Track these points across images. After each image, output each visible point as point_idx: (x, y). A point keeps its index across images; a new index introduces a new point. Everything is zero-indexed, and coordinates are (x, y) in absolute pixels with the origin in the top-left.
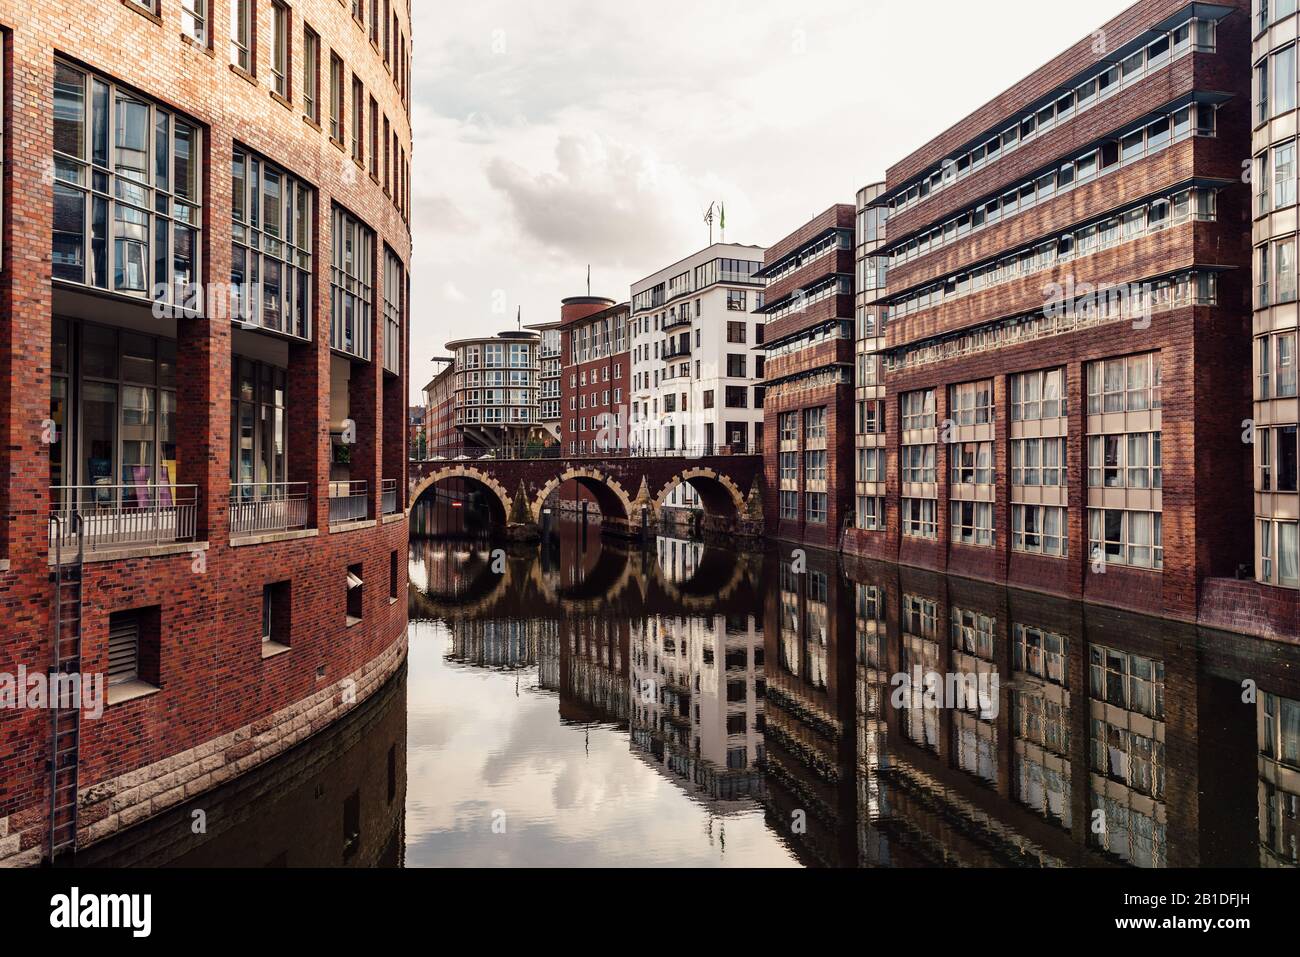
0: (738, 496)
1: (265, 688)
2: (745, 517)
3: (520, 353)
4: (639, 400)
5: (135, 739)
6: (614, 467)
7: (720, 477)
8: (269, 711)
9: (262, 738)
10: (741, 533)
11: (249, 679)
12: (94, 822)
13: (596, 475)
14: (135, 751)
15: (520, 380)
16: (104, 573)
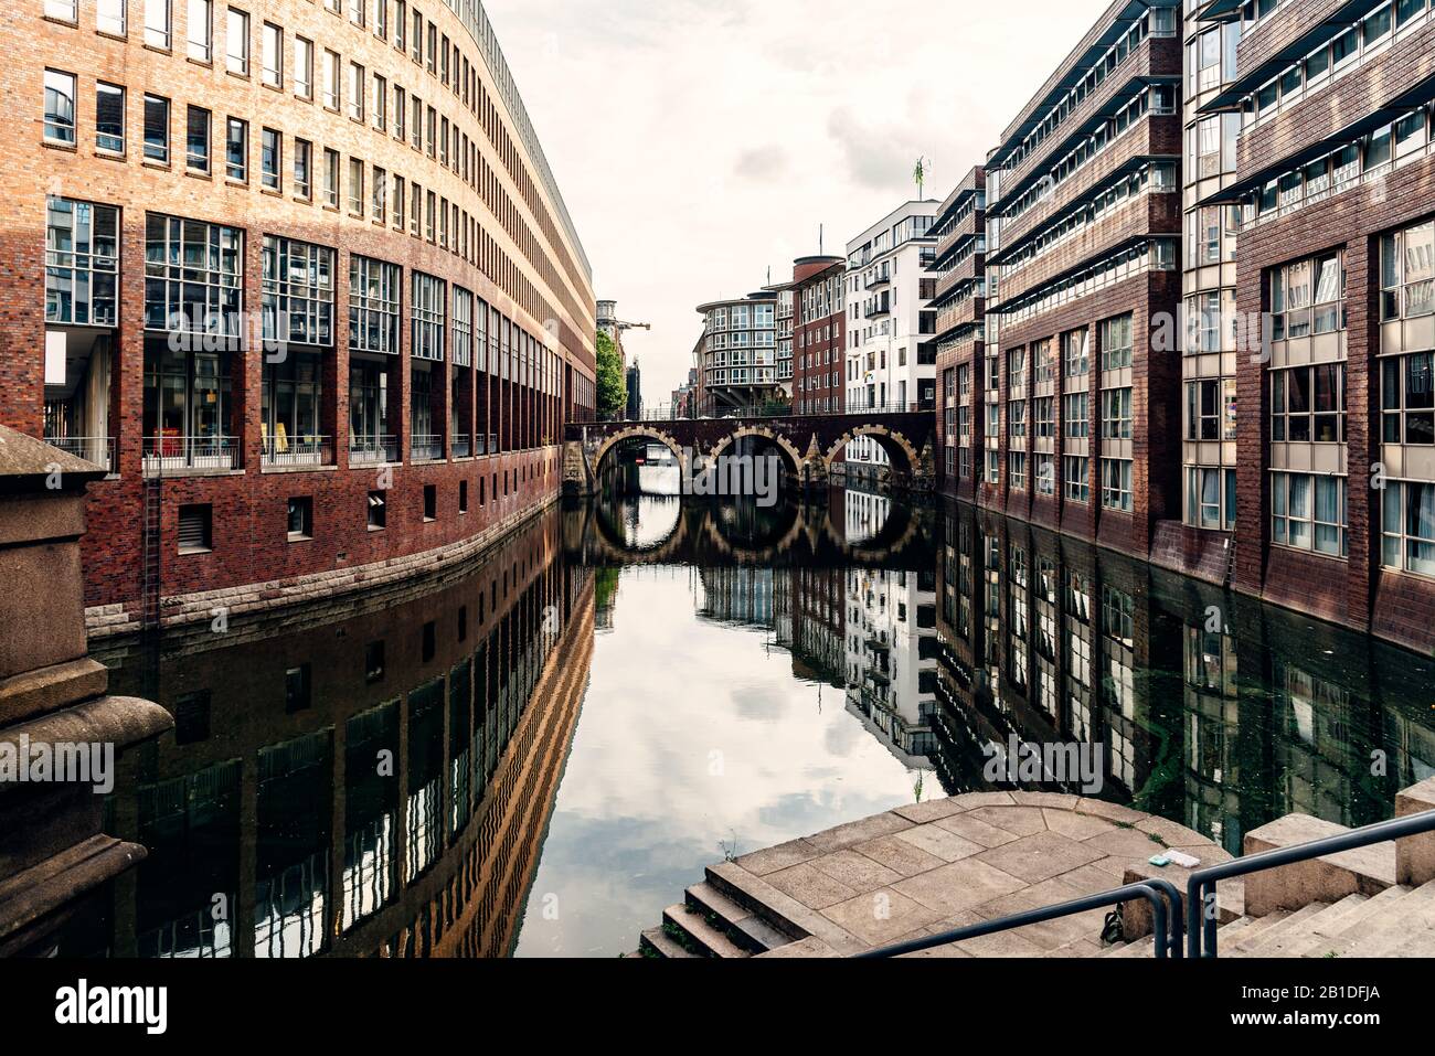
0: (911, 453)
1: (291, 560)
2: (918, 473)
3: (765, 313)
4: (852, 358)
5: (196, 575)
6: (784, 425)
7: (892, 433)
8: (294, 574)
9: (288, 590)
10: (914, 489)
11: (279, 553)
12: (170, 616)
13: (767, 433)
14: (196, 582)
15: (764, 341)
16: (175, 484)
